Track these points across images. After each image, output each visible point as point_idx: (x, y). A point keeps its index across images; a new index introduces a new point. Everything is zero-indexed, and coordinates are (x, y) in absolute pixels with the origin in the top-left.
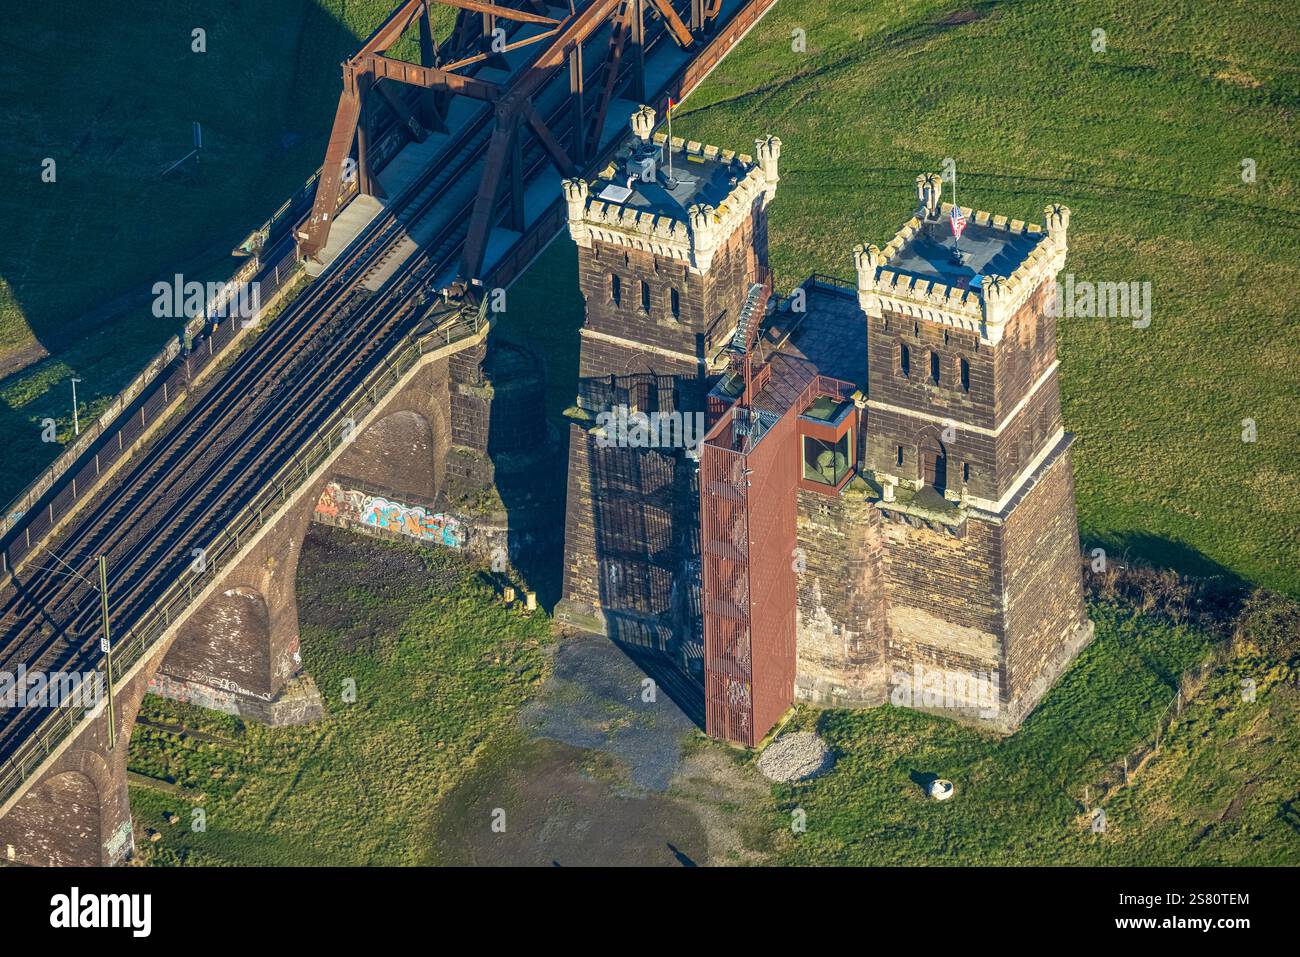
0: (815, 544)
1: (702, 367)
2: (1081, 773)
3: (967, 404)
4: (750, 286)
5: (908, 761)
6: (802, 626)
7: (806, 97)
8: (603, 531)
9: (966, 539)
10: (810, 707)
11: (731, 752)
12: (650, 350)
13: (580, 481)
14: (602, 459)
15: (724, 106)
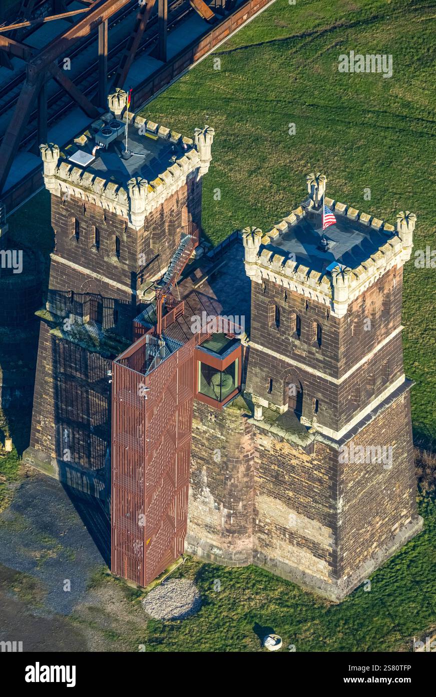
0: (205, 441)
1: (134, 297)
2: (382, 643)
3: (319, 356)
4: (183, 235)
5: (255, 616)
6: (193, 499)
7: (336, 45)
8: (59, 403)
9: (314, 455)
10: (195, 559)
11: (126, 589)
12: (98, 278)
13: (46, 365)
14: (61, 351)
15: (274, 44)
